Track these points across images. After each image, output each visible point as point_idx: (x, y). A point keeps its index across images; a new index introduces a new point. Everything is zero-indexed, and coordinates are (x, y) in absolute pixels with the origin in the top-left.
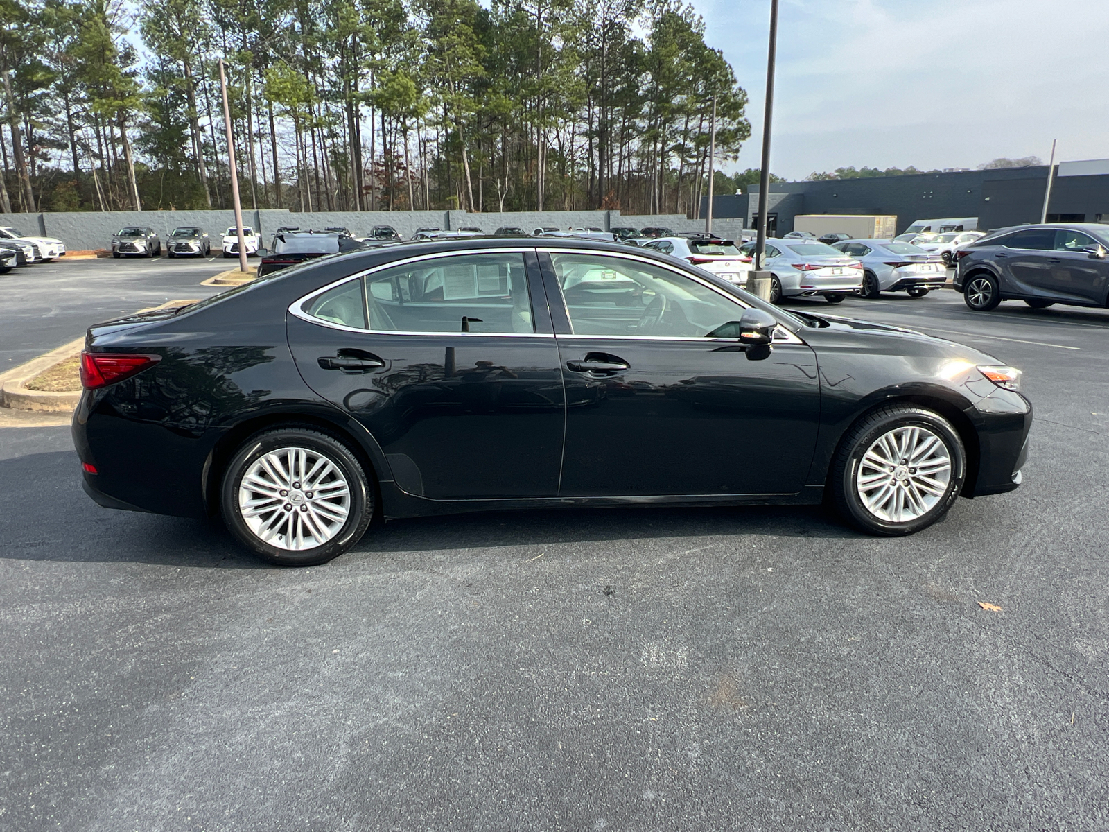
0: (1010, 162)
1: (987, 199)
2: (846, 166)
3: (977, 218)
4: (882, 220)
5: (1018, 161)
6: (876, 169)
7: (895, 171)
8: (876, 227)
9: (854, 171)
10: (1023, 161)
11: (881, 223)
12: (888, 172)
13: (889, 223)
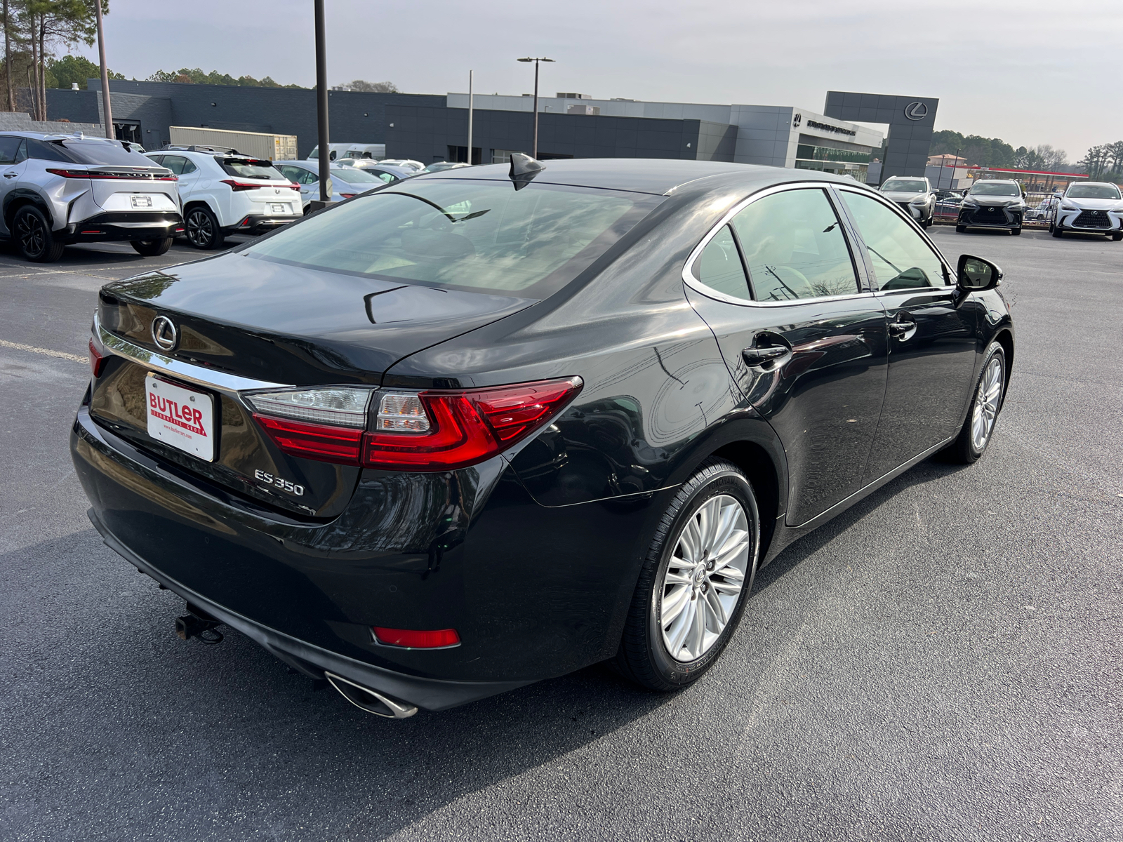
0: (368, 86)
1: (392, 125)
2: (191, 68)
3: (384, 145)
4: (281, 139)
5: (376, 86)
6: (227, 75)
7: (251, 80)
8: (276, 148)
9: (202, 75)
10: (380, 85)
11: (281, 144)
12: (242, 79)
13: (290, 144)
